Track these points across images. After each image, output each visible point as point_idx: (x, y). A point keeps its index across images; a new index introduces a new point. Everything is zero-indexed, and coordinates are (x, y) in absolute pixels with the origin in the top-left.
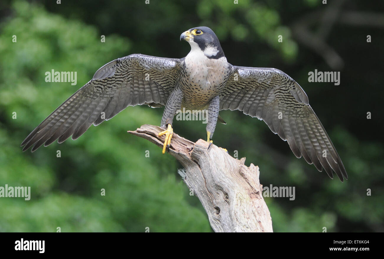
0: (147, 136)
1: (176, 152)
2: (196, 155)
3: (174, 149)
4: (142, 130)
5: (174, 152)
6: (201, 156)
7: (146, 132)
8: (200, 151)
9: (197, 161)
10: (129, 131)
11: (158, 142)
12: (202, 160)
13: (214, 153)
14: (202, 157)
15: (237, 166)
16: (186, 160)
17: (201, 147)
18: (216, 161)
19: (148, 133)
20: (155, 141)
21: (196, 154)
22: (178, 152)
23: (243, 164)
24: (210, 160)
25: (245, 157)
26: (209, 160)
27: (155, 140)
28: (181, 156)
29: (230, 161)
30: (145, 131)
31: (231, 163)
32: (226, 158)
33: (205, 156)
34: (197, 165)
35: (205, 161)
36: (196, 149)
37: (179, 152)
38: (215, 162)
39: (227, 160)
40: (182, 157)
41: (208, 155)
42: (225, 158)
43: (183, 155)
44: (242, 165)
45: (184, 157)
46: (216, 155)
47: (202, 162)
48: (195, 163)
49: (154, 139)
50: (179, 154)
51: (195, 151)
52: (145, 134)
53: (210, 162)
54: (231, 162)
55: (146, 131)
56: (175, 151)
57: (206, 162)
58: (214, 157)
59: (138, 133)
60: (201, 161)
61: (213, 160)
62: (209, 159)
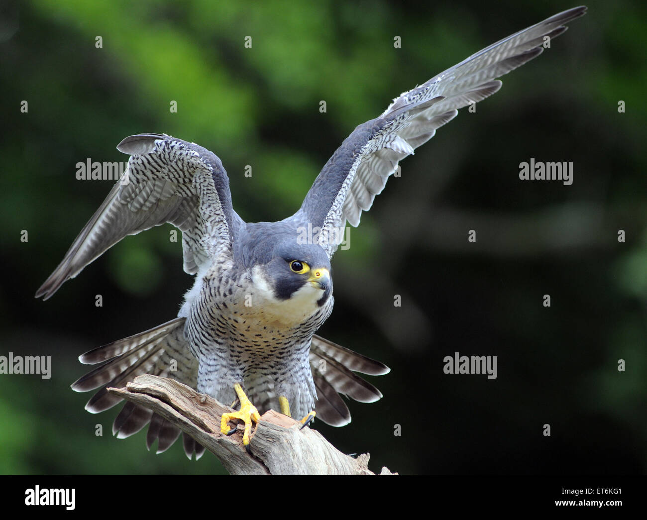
0: (150, 401)
1: (215, 438)
2: (261, 444)
3: (210, 432)
4: (140, 387)
5: (210, 439)
6: (273, 448)
7: (148, 392)
8: (272, 437)
9: (262, 458)
10: (112, 389)
11: (174, 413)
12: (275, 456)
13: (303, 440)
14: (275, 450)
15: (352, 471)
16: (236, 455)
17: (272, 426)
18: (307, 458)
19: (153, 393)
20: (168, 412)
21: (262, 442)
22: (219, 438)
23: (366, 468)
24: (294, 456)
25: (369, 454)
26: (291, 457)
27: (168, 410)
28: (226, 448)
29: (337, 460)
30: (146, 389)
31: (340, 465)
32: (327, 452)
33: (283, 447)
34: (261, 467)
35: (281, 459)
36: (262, 430)
37: (222, 438)
38: (305, 462)
39: (329, 456)
40: (228, 450)
41: (289, 446)
42: (325, 454)
43: (229, 445)
44: (364, 470)
45: (233, 450)
46: (308, 446)
47: (275, 462)
48: (258, 464)
49: (166, 408)
50: (220, 442)
51: (260, 436)
52: (146, 396)
53: (295, 461)
54: (339, 463)
55: (149, 389)
56: (211, 435)
57: (284, 460)
58: (303, 450)
59: (130, 393)
60: (271, 458)
61: (301, 458)
62: (291, 455)
